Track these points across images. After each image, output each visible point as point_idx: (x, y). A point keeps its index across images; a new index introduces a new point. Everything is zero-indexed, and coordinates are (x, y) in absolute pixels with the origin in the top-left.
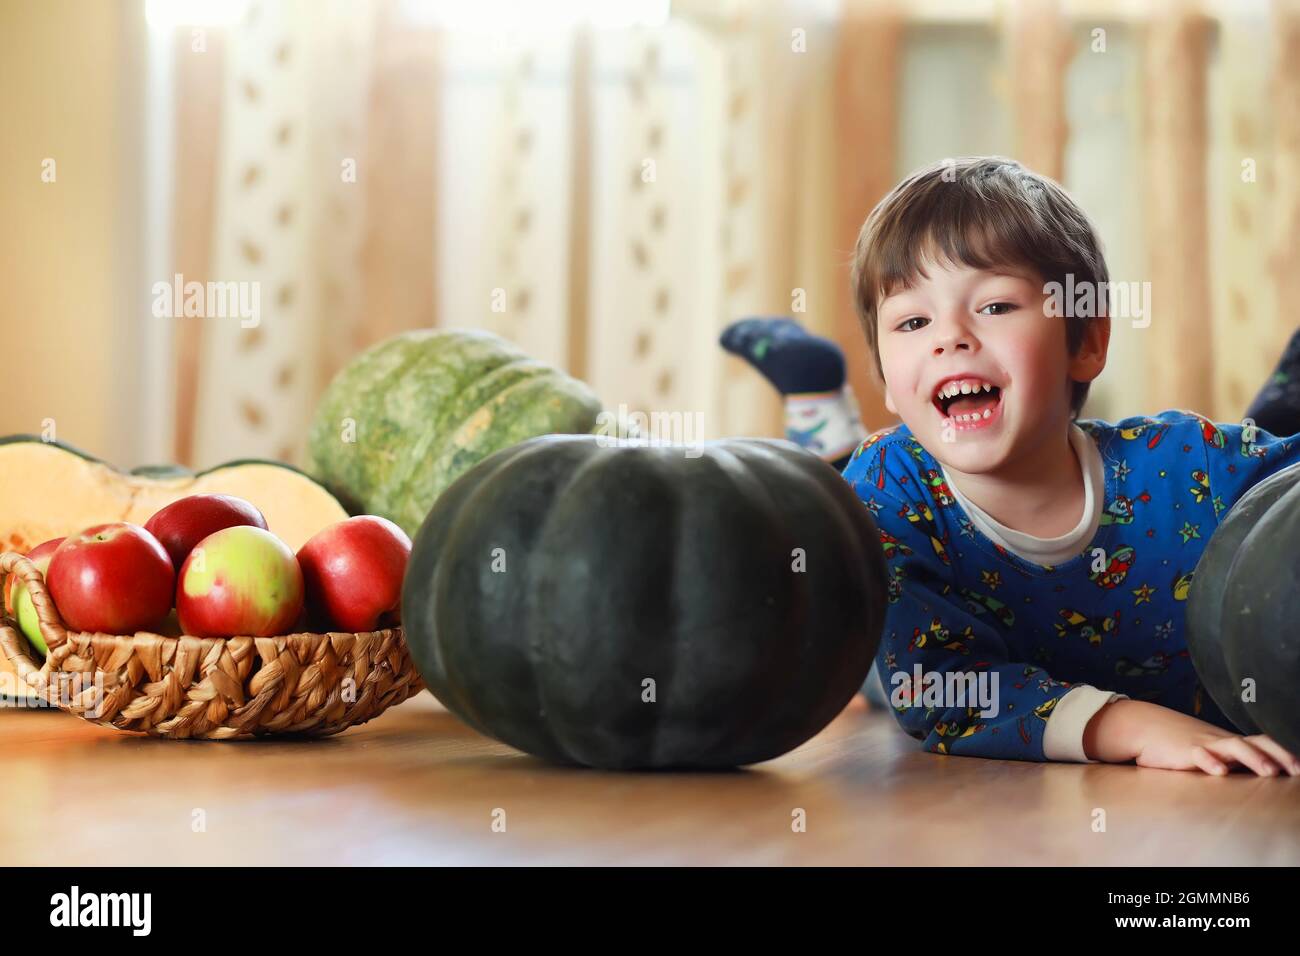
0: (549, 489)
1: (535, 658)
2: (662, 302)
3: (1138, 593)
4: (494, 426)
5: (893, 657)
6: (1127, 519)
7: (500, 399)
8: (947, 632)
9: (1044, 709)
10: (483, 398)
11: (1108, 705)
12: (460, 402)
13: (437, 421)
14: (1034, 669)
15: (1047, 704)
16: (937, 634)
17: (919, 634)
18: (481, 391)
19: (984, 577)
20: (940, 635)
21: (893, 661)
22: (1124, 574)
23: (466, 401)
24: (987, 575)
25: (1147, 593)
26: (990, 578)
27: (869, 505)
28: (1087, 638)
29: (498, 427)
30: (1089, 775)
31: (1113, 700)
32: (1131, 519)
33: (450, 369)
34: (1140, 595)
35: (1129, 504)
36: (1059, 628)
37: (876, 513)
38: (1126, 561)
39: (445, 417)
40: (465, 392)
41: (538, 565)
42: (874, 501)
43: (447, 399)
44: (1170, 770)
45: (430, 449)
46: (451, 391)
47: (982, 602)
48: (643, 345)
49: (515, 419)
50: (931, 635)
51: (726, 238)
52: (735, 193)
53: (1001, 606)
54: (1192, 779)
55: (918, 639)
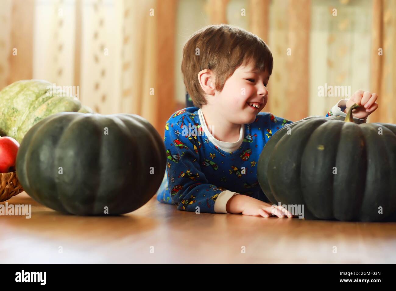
0: (62, 129)
1: (57, 181)
2: (103, 73)
3: (252, 163)
4: (47, 110)
5: (173, 179)
6: (251, 141)
7: (49, 101)
8: (191, 173)
9: (214, 197)
10: (44, 101)
11: (234, 196)
12: (37, 102)
13: (30, 108)
14: (213, 186)
15: (216, 195)
16: (188, 173)
17: (183, 173)
18: (43, 99)
19: (210, 155)
20: (189, 174)
21: (173, 180)
22: (248, 157)
23: (39, 102)
24: (211, 155)
25: (254, 163)
26: (212, 155)
27: (177, 132)
28: (238, 175)
29: (49, 110)
30: (227, 217)
31: (235, 195)
32: (252, 141)
33: (34, 92)
34: (253, 164)
35: (252, 137)
36: (231, 171)
37: (178, 135)
38: (249, 153)
39: (32, 107)
40: (39, 99)
41: (58, 152)
42: (178, 131)
43: (33, 101)
44: (252, 216)
45: (27, 116)
46: (34, 99)
47: (209, 162)
48: (97, 86)
49: (54, 108)
50: (186, 174)
51: (123, 54)
52: (126, 40)
53: (214, 164)
54: (258, 219)
55: (182, 174)
